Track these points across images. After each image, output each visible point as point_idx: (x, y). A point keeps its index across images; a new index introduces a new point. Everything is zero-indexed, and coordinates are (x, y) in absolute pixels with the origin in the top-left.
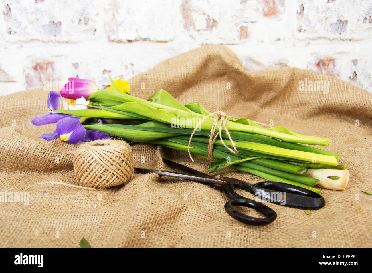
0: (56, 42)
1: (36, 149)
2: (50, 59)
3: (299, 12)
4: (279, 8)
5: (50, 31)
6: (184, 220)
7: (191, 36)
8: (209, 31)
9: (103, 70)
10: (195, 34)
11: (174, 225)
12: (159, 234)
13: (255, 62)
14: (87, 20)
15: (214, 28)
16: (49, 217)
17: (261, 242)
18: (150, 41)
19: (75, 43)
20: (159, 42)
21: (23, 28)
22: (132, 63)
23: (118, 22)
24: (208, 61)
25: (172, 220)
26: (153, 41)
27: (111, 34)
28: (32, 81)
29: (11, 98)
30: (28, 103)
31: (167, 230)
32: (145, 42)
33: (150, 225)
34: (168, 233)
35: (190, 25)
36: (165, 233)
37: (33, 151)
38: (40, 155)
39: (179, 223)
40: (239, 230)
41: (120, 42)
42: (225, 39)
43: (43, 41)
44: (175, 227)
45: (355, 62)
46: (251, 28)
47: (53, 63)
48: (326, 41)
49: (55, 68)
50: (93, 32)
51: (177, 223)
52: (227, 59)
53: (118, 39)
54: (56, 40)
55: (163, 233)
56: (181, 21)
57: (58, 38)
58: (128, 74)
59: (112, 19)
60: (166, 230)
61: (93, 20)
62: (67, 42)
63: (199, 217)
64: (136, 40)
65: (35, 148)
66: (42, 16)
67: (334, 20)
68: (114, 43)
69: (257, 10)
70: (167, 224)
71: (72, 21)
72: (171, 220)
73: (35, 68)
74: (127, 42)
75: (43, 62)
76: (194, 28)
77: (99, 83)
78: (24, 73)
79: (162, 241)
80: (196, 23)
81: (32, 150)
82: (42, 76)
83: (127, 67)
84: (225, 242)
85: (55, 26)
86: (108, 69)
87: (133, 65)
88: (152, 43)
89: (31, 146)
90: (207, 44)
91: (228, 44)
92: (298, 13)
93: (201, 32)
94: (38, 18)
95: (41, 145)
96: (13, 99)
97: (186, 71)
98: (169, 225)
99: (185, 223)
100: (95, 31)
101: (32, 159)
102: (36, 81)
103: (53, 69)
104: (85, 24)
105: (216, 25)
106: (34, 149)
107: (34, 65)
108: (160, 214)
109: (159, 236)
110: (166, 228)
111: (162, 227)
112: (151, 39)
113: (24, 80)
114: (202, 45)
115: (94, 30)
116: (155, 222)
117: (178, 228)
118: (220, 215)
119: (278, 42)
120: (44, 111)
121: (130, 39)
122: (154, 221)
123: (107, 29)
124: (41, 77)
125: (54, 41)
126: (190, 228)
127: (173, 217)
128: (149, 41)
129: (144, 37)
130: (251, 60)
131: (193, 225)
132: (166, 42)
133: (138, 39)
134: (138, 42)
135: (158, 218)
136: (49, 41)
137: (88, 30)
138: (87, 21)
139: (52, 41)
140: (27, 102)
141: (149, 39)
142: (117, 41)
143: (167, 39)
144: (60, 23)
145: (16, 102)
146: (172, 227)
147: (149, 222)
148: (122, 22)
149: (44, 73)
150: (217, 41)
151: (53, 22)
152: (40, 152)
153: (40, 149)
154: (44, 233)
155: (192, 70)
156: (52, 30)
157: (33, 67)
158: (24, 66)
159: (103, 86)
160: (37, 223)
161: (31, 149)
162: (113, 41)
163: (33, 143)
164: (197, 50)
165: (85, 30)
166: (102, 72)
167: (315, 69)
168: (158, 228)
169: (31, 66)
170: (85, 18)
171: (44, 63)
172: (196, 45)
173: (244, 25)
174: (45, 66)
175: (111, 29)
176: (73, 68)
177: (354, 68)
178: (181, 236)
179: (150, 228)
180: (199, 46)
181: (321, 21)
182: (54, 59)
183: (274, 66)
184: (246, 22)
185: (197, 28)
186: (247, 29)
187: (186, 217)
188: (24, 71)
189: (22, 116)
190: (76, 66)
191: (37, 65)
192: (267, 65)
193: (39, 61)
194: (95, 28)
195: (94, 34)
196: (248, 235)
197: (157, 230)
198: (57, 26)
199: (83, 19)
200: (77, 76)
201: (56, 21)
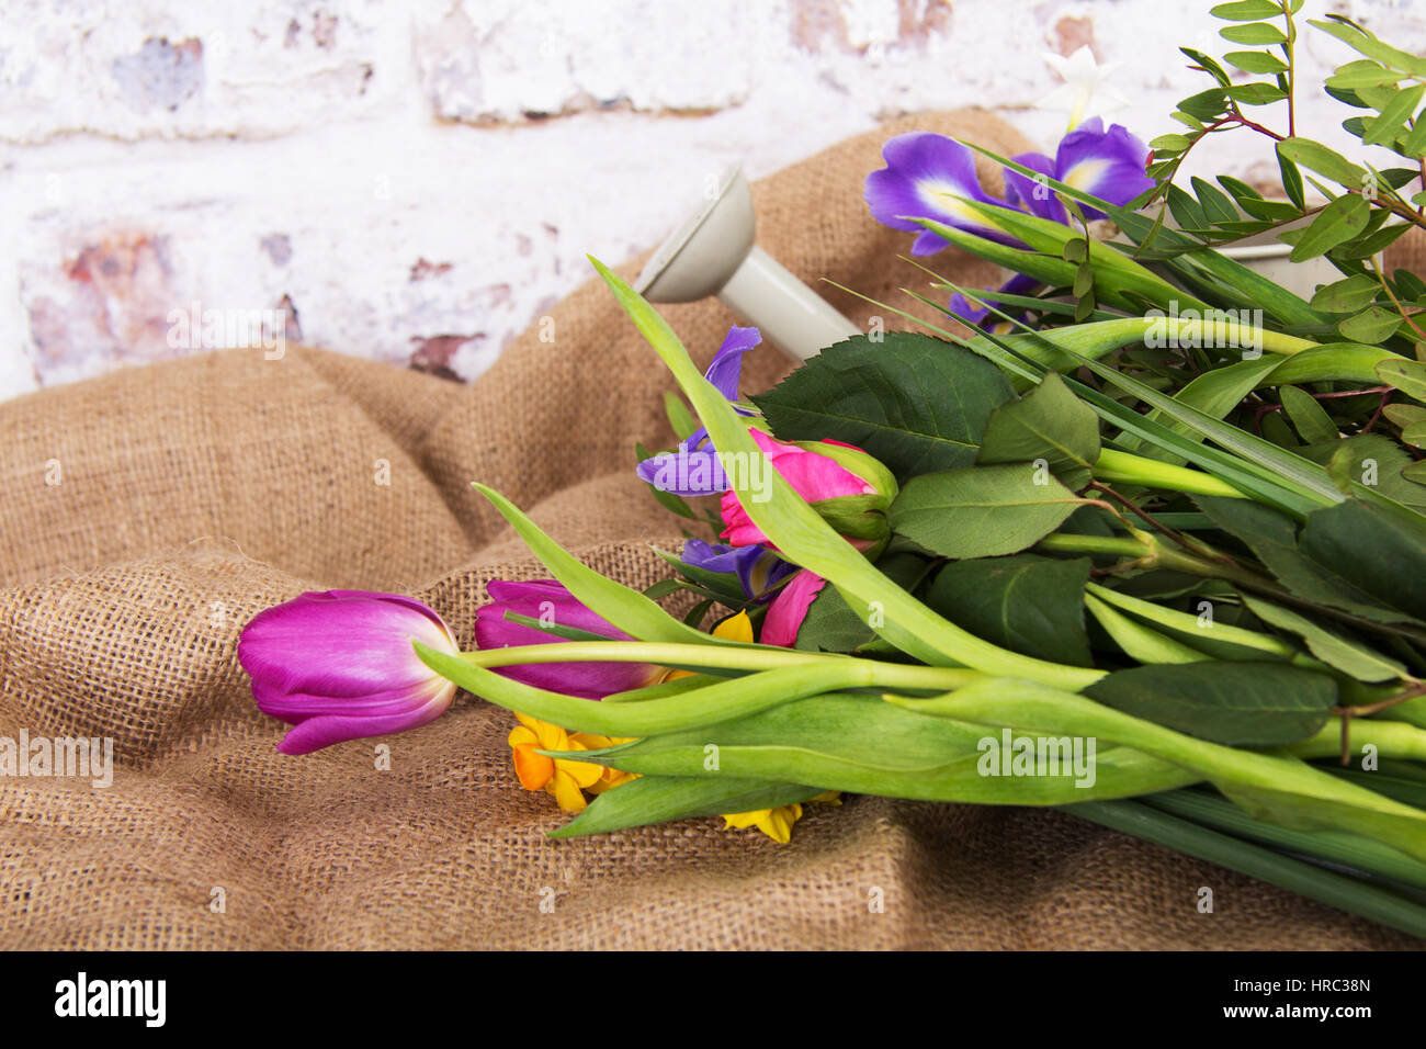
0: (180, 136)
2: (153, 224)
5: (148, 88)
7: (829, 80)
8: (912, 52)
9: (413, 262)
10: (847, 68)
14: (325, 25)
15: (935, 36)
18: (634, 110)
19: (273, 137)
20: (677, 113)
21: (14, 79)
22: (553, 223)
23: (475, 29)
26: (647, 111)
28: (60, 334)
29: (21, 425)
30: (112, 443)
32: (609, 116)
35: (823, 26)
41: (490, 121)
42: (990, 85)
43: (116, 138)
46: (1109, 26)
47: (167, 239)
49: (175, 263)
50: (358, 83)
53: (480, 109)
54: (176, 129)
56: (777, 10)
57: (187, 118)
58: (535, 273)
59: (449, 16)
61: (356, 26)
62: (233, 137)
64: (568, 112)
66: (107, 17)
68: (462, 130)
71: (255, 31)
73: (79, 271)
74: (524, 120)
75: (115, 240)
76: (842, 40)
77: (394, 328)
78: (21, 300)
80: (849, 16)
82: (115, 306)
83: (525, 245)
85: (171, 60)
86: (434, 258)
87: (553, 230)
88: (642, 122)
90: (903, 114)
91: (1004, 108)
93: (875, 54)
94: (85, 28)
96: (35, 427)
97: (827, 247)
100: (369, 74)
102: (82, 332)
103: (166, 270)
104: (321, 44)
105: (943, 18)
107: (74, 255)
112: (640, 103)
113: (22, 331)
114: (880, 117)
115: (362, 72)
120: (193, 477)
121: (538, 107)
123: (428, 63)
124: (106, 315)
125: (170, 134)
128: (628, 115)
129: (605, 93)
132: (708, 112)
133: (576, 105)
134: (576, 121)
136: (143, 137)
137: (336, 73)
138: (329, 32)
139: (159, 135)
140: (104, 439)
141: (629, 100)
142: (473, 118)
143: (717, 99)
144: (196, 46)
145: (49, 440)
148: (499, 26)
149: (121, 295)
151: (164, 42)
155: (853, 243)
156: (157, 80)
157: (65, 265)
158: (23, 265)
159: (415, 339)
162: (457, 120)
165: (320, 74)
166: (406, 274)
169: (55, 260)
170: (316, 16)
171: (123, 245)
172: (855, 119)
173: (1077, 11)
174: (124, 257)
175: (447, 64)
176: (265, 258)
180: (870, 126)
182: (172, 223)
185: (856, 39)
186: (1090, 31)
188: (23, 286)
189: (82, 506)
190: (277, 248)
191: (89, 253)
193: (95, 236)
194: (365, 59)
195: (363, 92)
198: (179, 62)
199: (307, 22)
200: (287, 298)
201: (176, 39)
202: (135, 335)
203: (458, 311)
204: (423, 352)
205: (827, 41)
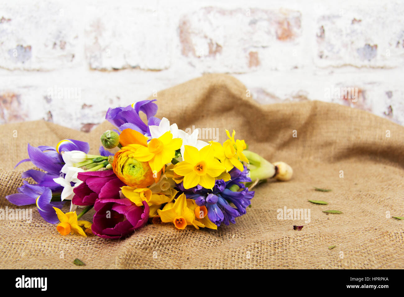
0: (25, 70)
1: (9, 180)
2: (17, 91)
3: (319, 34)
4: (295, 30)
5: (17, 58)
6: (191, 241)
7: (190, 64)
8: (212, 58)
9: (82, 104)
10: (195, 61)
11: (180, 246)
12: (163, 254)
13: (268, 94)
14: (63, 44)
15: (218, 55)
16: (35, 240)
17: (275, 259)
18: (140, 69)
19: (49, 71)
20: (152, 70)
22: (119, 96)
23: (101, 47)
24: (211, 92)
25: (178, 241)
26: (144, 70)
27: (92, 60)
31: (172, 251)
32: (134, 70)
33: (152, 245)
34: (173, 254)
35: (189, 50)
36: (169, 254)
37: (6, 183)
38: (14, 187)
39: (185, 245)
40: (251, 246)
41: (104, 70)
42: (232, 67)
43: (8, 69)
44: (180, 249)
45: (389, 94)
46: (262, 54)
47: (20, 95)
48: (353, 69)
49: (22, 101)
50: (70, 58)
51: (182, 244)
52: (234, 90)
53: (101, 67)
54: (24, 68)
55: (168, 254)
56: (178, 46)
57: (27, 65)
59: (94, 43)
60: (170, 251)
61: (71, 44)
62: (38, 71)
63: (208, 240)
64: (124, 68)
65: (9, 178)
66: (8, 39)
67: (361, 44)
68: (97, 72)
69: (269, 33)
70: (172, 245)
71: (45, 44)
72: (176, 241)
74: (112, 70)
75: (7, 95)
76: (194, 54)
77: (77, 121)
79: (166, 261)
80: (196, 48)
81: (5, 181)
82: (5, 111)
84: (236, 257)
85: (23, 51)
86: (88, 103)
87: (119, 98)
88: (142, 72)
89: (3, 176)
90: (209, 73)
91: (235, 73)
92: (317, 36)
93: (202, 58)
94: (2, 41)
95: (16, 175)
97: (185, 104)
98: (174, 246)
99: (191, 245)
100: (73, 56)
101: (4, 192)
103: (19, 103)
104: (62, 48)
105: (220, 51)
106: (7, 180)
108: (163, 234)
109: (163, 256)
110: (170, 249)
111: (166, 248)
112: (142, 66)
114: (204, 74)
115: (71, 56)
116: (158, 243)
117: (184, 250)
118: (231, 240)
119: (296, 70)
121: (116, 67)
122: (157, 240)
123: (89, 55)
124: (3, 113)
125: (22, 69)
126: (198, 250)
127: (178, 238)
129: (133, 64)
130: (262, 91)
131: (201, 248)
132: (159, 70)
133: (126, 67)
134: (126, 71)
135: (160, 238)
136: (15, 69)
137: (65, 56)
138: (64, 46)
139: (19, 69)
141: (139, 66)
142: (100, 69)
143: (162, 67)
144: (30, 47)
146: (177, 249)
147: (151, 242)
148: (107, 46)
149: (7, 109)
150: (221, 70)
151: (22, 46)
152: (14, 184)
153: (14, 180)
154: (31, 255)
156: (20, 55)
159: (82, 124)
160: (22, 245)
161: (4, 179)
162: (95, 69)
163: (5, 172)
164: (198, 79)
165: (61, 56)
166: (81, 107)
167: (341, 103)
168: (162, 249)
171: (9, 96)
172: (197, 74)
173: (254, 50)
174: (9, 99)
175: (93, 55)
176: (45, 101)
177: (389, 102)
178: (188, 257)
179: (151, 249)
180: (201, 76)
181: (345, 46)
182: (22, 91)
183: (291, 99)
184: (255, 47)
185: (198, 54)
186: (257, 55)
187: (193, 239)
190: (48, 99)
192: (283, 97)
193: (2, 94)
194: (73, 53)
195: (72, 61)
196: (261, 251)
197: (160, 251)
198: (26, 51)
199: (58, 43)
200: (50, 112)
201: (25, 45)
202: (10, 119)
203: (93, 117)
204: (84, 127)
205: (190, 54)
